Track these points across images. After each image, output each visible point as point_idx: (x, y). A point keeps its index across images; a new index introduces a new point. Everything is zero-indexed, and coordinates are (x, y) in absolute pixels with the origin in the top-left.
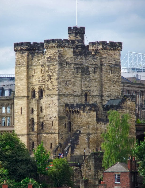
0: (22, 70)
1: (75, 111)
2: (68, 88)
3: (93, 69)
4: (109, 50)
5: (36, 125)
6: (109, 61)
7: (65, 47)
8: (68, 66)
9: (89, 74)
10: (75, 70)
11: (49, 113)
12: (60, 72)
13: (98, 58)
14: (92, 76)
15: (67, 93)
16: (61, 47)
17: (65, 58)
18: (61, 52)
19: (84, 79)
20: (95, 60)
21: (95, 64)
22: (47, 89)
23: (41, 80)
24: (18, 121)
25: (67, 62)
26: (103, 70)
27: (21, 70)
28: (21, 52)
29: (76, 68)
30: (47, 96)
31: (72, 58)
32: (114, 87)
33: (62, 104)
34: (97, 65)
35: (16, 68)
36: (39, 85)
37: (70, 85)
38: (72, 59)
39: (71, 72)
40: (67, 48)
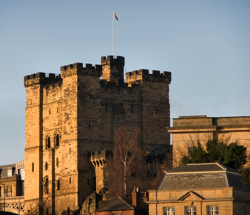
0: (35, 111)
1: (100, 161)
2: (92, 130)
3: (130, 107)
4: (153, 82)
5: (51, 184)
6: (152, 96)
7: (88, 75)
8: (92, 101)
9: (124, 113)
10: (103, 107)
11: (66, 166)
12: (80, 108)
13: (136, 92)
14: (127, 116)
15: (91, 138)
16: (83, 73)
17: (88, 90)
18: (83, 81)
19: (116, 119)
20: (133, 95)
21: (133, 101)
22: (64, 134)
23: (57, 122)
24: (29, 181)
25: (90, 95)
26: (144, 108)
27: (33, 111)
28: (34, 88)
29: (105, 104)
30: (64, 142)
31: (98, 89)
32: (160, 132)
33: (83, 153)
34: (135, 101)
35: (27, 110)
36: (55, 129)
37: (96, 127)
38: (98, 92)
39: (96, 110)
40: (91, 76)
